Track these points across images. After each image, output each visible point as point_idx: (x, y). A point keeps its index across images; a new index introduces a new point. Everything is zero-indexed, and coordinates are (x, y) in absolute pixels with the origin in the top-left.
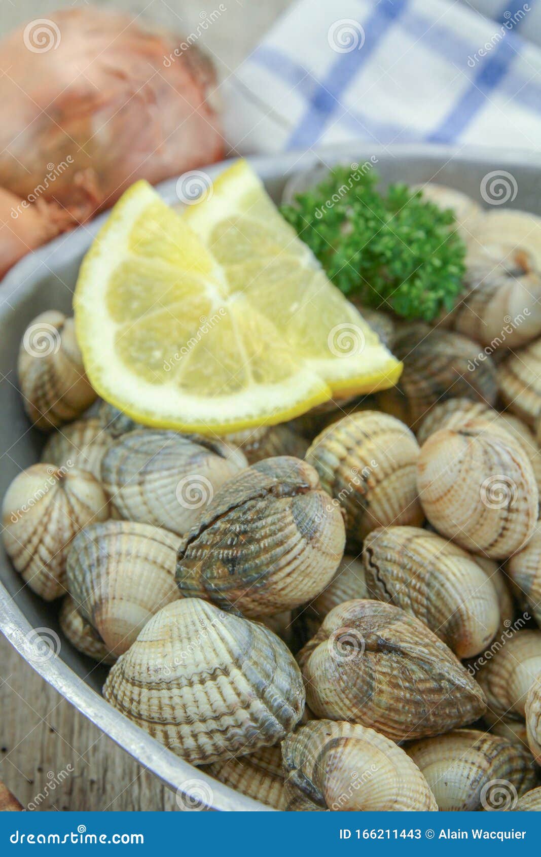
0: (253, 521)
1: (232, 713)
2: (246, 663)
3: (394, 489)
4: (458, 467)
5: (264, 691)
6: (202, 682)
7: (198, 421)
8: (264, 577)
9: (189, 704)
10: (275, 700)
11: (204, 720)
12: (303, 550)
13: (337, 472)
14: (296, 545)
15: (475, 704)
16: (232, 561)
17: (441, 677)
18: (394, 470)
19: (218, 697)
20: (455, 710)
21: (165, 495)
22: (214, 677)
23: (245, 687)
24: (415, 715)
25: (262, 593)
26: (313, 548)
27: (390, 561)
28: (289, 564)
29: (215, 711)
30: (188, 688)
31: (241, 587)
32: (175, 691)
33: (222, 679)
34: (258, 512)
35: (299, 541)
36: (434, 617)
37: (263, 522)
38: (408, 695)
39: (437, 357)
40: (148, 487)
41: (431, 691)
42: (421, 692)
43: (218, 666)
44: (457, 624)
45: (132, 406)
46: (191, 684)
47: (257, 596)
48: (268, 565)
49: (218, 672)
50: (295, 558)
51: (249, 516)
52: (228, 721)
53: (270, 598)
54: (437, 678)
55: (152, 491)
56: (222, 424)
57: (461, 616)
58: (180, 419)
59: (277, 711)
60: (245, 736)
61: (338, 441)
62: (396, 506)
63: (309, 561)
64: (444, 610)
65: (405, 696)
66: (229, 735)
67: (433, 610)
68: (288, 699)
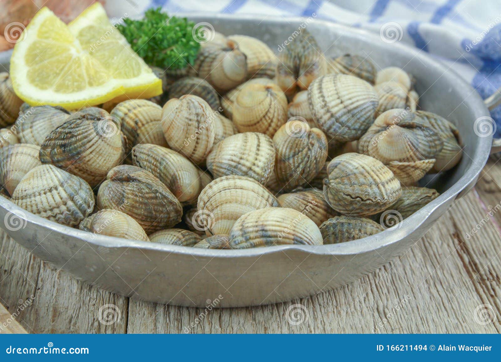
0: (74, 128)
1: (58, 207)
2: (66, 185)
3: (151, 129)
4: (176, 110)
5: (73, 197)
6: (45, 193)
7: (60, 102)
8: (79, 153)
9: (39, 203)
10: (79, 201)
11: (45, 211)
12: (97, 141)
13: (123, 119)
14: (93, 138)
15: (175, 207)
16: (64, 146)
17: (157, 191)
18: (151, 121)
19: (52, 200)
20: (164, 209)
21: (41, 130)
22: (50, 191)
23: (64, 195)
24: (145, 210)
25: (79, 162)
26: (102, 141)
27: (143, 153)
28: (90, 147)
29: (50, 206)
30: (39, 196)
31: (69, 159)
32: (33, 198)
33: (54, 192)
34: (77, 124)
35: (95, 137)
36: (163, 178)
37: (79, 128)
38: (141, 200)
39: (185, 86)
40: (34, 128)
41: (152, 198)
42: (147, 199)
43: (52, 186)
44: (174, 182)
45: (31, 98)
46: (40, 194)
47: (77, 165)
48: (81, 147)
49: (53, 189)
50: (93, 145)
51: (73, 126)
52: (56, 211)
53: (83, 166)
54: (155, 192)
55: (36, 130)
56: (72, 102)
57: (176, 177)
58: (53, 102)
59: (80, 208)
60: (64, 218)
61: (124, 107)
62: (152, 137)
63: (100, 147)
64: (167, 174)
65: (139, 200)
66: (57, 218)
67: (162, 175)
68: (85, 202)
